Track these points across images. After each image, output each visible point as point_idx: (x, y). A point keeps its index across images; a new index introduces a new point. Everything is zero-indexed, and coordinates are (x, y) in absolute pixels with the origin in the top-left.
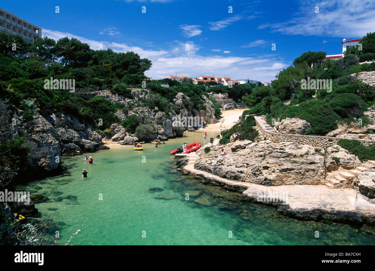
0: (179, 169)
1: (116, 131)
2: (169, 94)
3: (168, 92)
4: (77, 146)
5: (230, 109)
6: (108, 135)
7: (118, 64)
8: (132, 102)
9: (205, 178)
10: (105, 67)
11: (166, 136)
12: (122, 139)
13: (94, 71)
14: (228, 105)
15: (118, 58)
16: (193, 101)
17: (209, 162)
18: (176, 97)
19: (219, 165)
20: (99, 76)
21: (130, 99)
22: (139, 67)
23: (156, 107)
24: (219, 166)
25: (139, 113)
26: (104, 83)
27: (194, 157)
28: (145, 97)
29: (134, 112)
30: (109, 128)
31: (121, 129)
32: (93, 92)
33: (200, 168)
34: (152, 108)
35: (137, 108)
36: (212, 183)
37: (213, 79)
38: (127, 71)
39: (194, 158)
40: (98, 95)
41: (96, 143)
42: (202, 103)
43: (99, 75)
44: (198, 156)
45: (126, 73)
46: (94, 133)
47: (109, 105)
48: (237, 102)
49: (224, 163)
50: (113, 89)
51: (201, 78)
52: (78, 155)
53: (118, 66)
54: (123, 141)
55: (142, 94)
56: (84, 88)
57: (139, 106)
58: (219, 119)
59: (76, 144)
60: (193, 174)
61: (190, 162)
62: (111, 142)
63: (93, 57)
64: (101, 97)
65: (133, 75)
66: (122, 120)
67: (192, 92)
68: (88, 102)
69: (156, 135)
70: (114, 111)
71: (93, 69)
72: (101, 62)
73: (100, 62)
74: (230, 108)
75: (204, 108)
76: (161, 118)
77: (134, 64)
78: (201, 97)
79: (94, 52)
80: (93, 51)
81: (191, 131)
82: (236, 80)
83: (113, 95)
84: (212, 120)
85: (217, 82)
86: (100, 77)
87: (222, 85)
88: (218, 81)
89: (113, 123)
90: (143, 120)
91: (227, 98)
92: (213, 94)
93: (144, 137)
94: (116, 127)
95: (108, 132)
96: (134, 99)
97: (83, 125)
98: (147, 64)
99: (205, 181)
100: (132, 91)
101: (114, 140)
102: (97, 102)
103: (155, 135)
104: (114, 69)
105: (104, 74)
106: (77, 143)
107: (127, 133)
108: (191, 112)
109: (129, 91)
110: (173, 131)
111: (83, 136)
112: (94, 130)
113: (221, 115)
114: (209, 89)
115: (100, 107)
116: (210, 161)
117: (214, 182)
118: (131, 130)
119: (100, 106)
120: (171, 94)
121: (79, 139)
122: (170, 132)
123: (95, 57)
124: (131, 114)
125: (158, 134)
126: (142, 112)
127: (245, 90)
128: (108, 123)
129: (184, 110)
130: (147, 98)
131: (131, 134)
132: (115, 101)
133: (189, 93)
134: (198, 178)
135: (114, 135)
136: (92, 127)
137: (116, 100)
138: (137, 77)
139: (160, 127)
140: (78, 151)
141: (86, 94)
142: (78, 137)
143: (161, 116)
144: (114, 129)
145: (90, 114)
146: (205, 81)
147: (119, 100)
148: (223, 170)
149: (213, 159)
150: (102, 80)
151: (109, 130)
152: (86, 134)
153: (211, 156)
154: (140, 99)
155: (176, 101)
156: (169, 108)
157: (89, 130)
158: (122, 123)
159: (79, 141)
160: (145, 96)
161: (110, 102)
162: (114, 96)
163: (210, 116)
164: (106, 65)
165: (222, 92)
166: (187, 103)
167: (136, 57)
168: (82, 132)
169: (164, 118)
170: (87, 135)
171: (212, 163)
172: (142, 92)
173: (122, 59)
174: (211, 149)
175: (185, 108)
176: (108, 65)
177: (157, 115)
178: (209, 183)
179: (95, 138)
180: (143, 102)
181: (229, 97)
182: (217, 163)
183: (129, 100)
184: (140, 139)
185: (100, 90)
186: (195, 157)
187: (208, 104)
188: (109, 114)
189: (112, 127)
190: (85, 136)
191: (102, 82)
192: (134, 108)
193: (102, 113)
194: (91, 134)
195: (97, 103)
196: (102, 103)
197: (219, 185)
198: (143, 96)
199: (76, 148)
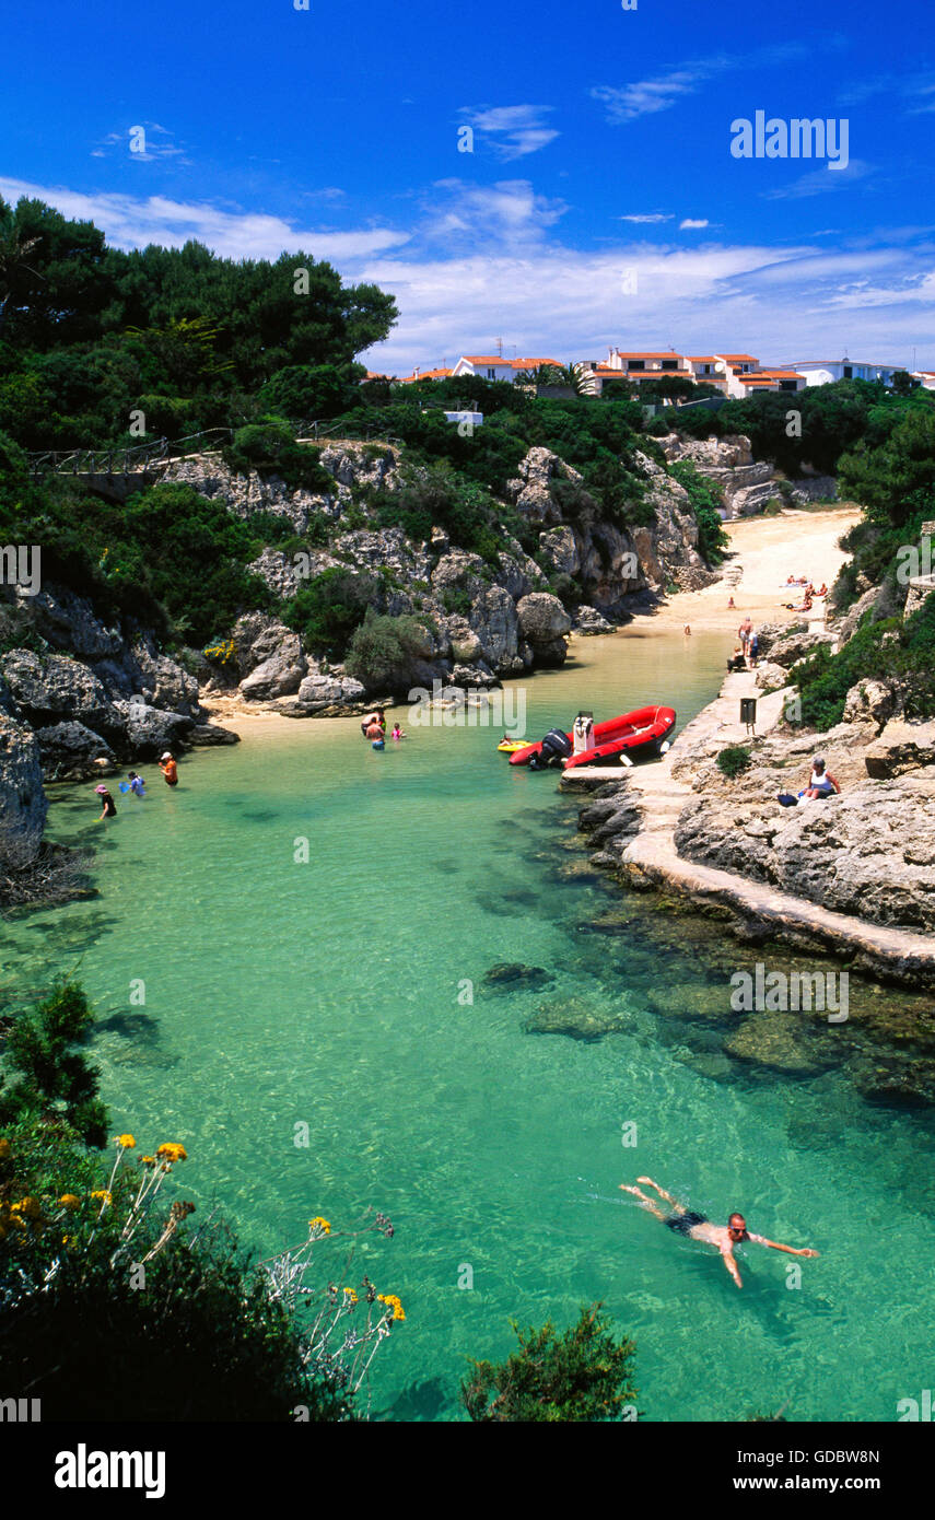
0: (601, 856)
1: (260, 649)
2: (484, 457)
3: (480, 448)
4: (96, 737)
5: (759, 511)
6: (222, 668)
7: (238, 317)
8: (326, 509)
9: (750, 916)
10: (183, 335)
11: (490, 665)
12: (291, 687)
13: (137, 358)
14: (754, 493)
15: (241, 286)
16: (600, 485)
17: (756, 826)
18: (522, 469)
19: (815, 846)
20: (161, 384)
21: (313, 492)
22: (339, 328)
23: (435, 530)
24: (814, 854)
25: (360, 562)
26: (192, 417)
27: (665, 794)
28: (382, 482)
29: (336, 556)
30: (224, 637)
31: (280, 642)
32: (142, 467)
33: (712, 855)
34: (418, 533)
35: (350, 538)
36: (786, 942)
37: (670, 364)
38: (283, 353)
39: (664, 801)
40: (168, 479)
41: (179, 717)
42: (635, 493)
43: (160, 378)
44: (688, 789)
45: (280, 363)
46: (165, 669)
47: (224, 523)
48: (794, 474)
49: (841, 838)
50: (233, 448)
51: (616, 364)
52: (101, 776)
53: (240, 326)
54: (295, 699)
55: (368, 469)
56: (99, 448)
57: (356, 525)
58: (716, 564)
59: (91, 728)
60: (682, 890)
61: (648, 822)
62: (239, 702)
63: (123, 284)
64: (182, 487)
65: (313, 371)
66: (285, 594)
67: (585, 437)
68: (123, 514)
69: (445, 662)
70: (246, 554)
71: (132, 351)
72: (161, 312)
73: (153, 312)
74: (764, 507)
75: (648, 517)
76: (460, 582)
77: (314, 316)
78: (628, 461)
79: (124, 264)
80: (118, 256)
81: (597, 632)
82: (784, 368)
83: (234, 474)
84: (684, 572)
85: (695, 382)
86: (167, 387)
87: (720, 393)
88: (698, 376)
89: (244, 612)
90: (383, 594)
91: (749, 457)
92: (681, 439)
93: (388, 678)
94: (258, 630)
95: (222, 656)
96: (335, 491)
97: (114, 631)
98: (377, 311)
99: (749, 929)
100: (322, 455)
101: (252, 694)
102: (162, 513)
103: (438, 665)
104: (223, 342)
105: (185, 375)
106: (94, 720)
107: (309, 659)
108: (590, 543)
109: (307, 458)
110: (521, 639)
111: (116, 685)
112: (163, 653)
113: (726, 546)
114: (659, 418)
115: (179, 539)
116: (758, 822)
117: (796, 937)
118: (330, 645)
119: (179, 534)
120: (496, 455)
121: (102, 702)
122: (504, 645)
123: (132, 287)
124: (322, 568)
125: (452, 657)
126: (374, 554)
127: (833, 418)
128: (223, 614)
129: (560, 534)
130: (392, 486)
131: (329, 662)
132: (245, 506)
133: (573, 443)
134: (709, 911)
135: (251, 670)
136: (153, 640)
137: (251, 500)
138: (332, 376)
139: (461, 626)
140: (103, 761)
141: (110, 479)
142: (97, 690)
143: (461, 571)
144: (249, 639)
145: (142, 578)
146: (633, 376)
147: (265, 502)
148: (840, 874)
149: (775, 815)
150: (179, 403)
151: (227, 646)
152: (126, 672)
153: (758, 793)
154: (361, 494)
155: (519, 491)
156: (496, 526)
157: (142, 652)
158: (283, 612)
159: (102, 712)
160: (383, 474)
161: (225, 511)
162: (239, 482)
163: (677, 552)
164: (184, 325)
165: (722, 433)
166: (572, 500)
167: (324, 280)
168: (109, 665)
169: (476, 580)
170: (133, 680)
171: (774, 833)
172: (371, 459)
173: (256, 293)
174: (754, 755)
175: (564, 524)
176: (196, 324)
177: (442, 567)
178: (771, 938)
179: (171, 691)
180: (377, 504)
181: (758, 453)
182: (802, 838)
183: (308, 501)
184: (373, 687)
185: (173, 453)
186: (674, 795)
187: (665, 493)
188: (223, 571)
189: (238, 631)
190: (124, 683)
191: (181, 411)
192: (334, 537)
193: (188, 564)
194: (152, 674)
195: (164, 518)
196: (188, 517)
197: (822, 949)
198: (373, 476)
199: (93, 743)
